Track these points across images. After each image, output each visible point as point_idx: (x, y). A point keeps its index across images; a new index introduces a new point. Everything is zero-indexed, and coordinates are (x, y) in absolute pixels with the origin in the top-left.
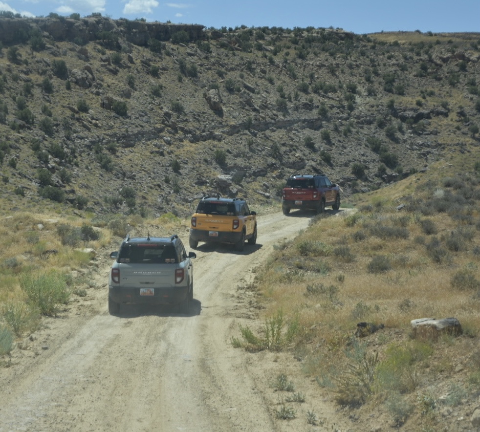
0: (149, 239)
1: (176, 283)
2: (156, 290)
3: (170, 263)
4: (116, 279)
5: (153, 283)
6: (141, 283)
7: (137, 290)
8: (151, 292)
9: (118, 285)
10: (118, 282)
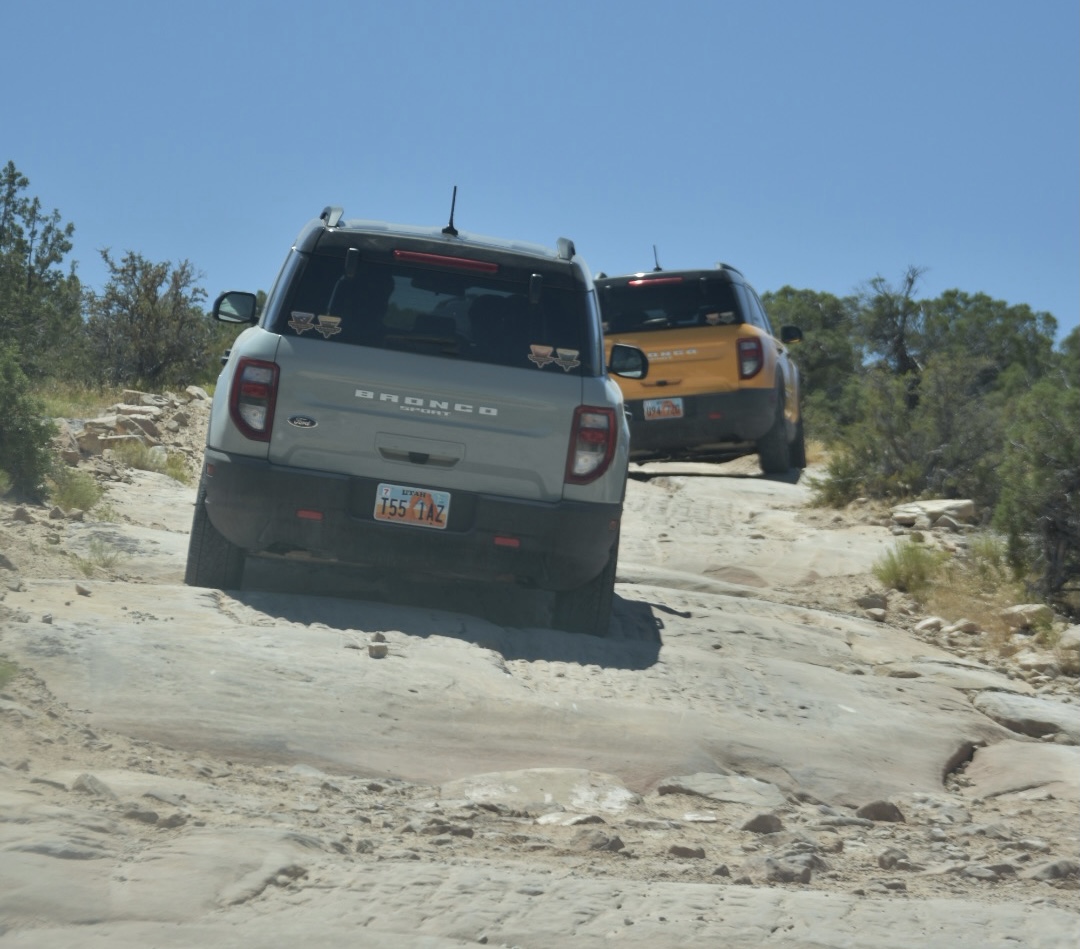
0: (451, 231)
1: (572, 478)
2: (463, 501)
3: (553, 368)
4: (256, 418)
5: (450, 463)
6: (387, 454)
7: (361, 489)
8: (432, 513)
9: (257, 448)
10: (264, 435)
